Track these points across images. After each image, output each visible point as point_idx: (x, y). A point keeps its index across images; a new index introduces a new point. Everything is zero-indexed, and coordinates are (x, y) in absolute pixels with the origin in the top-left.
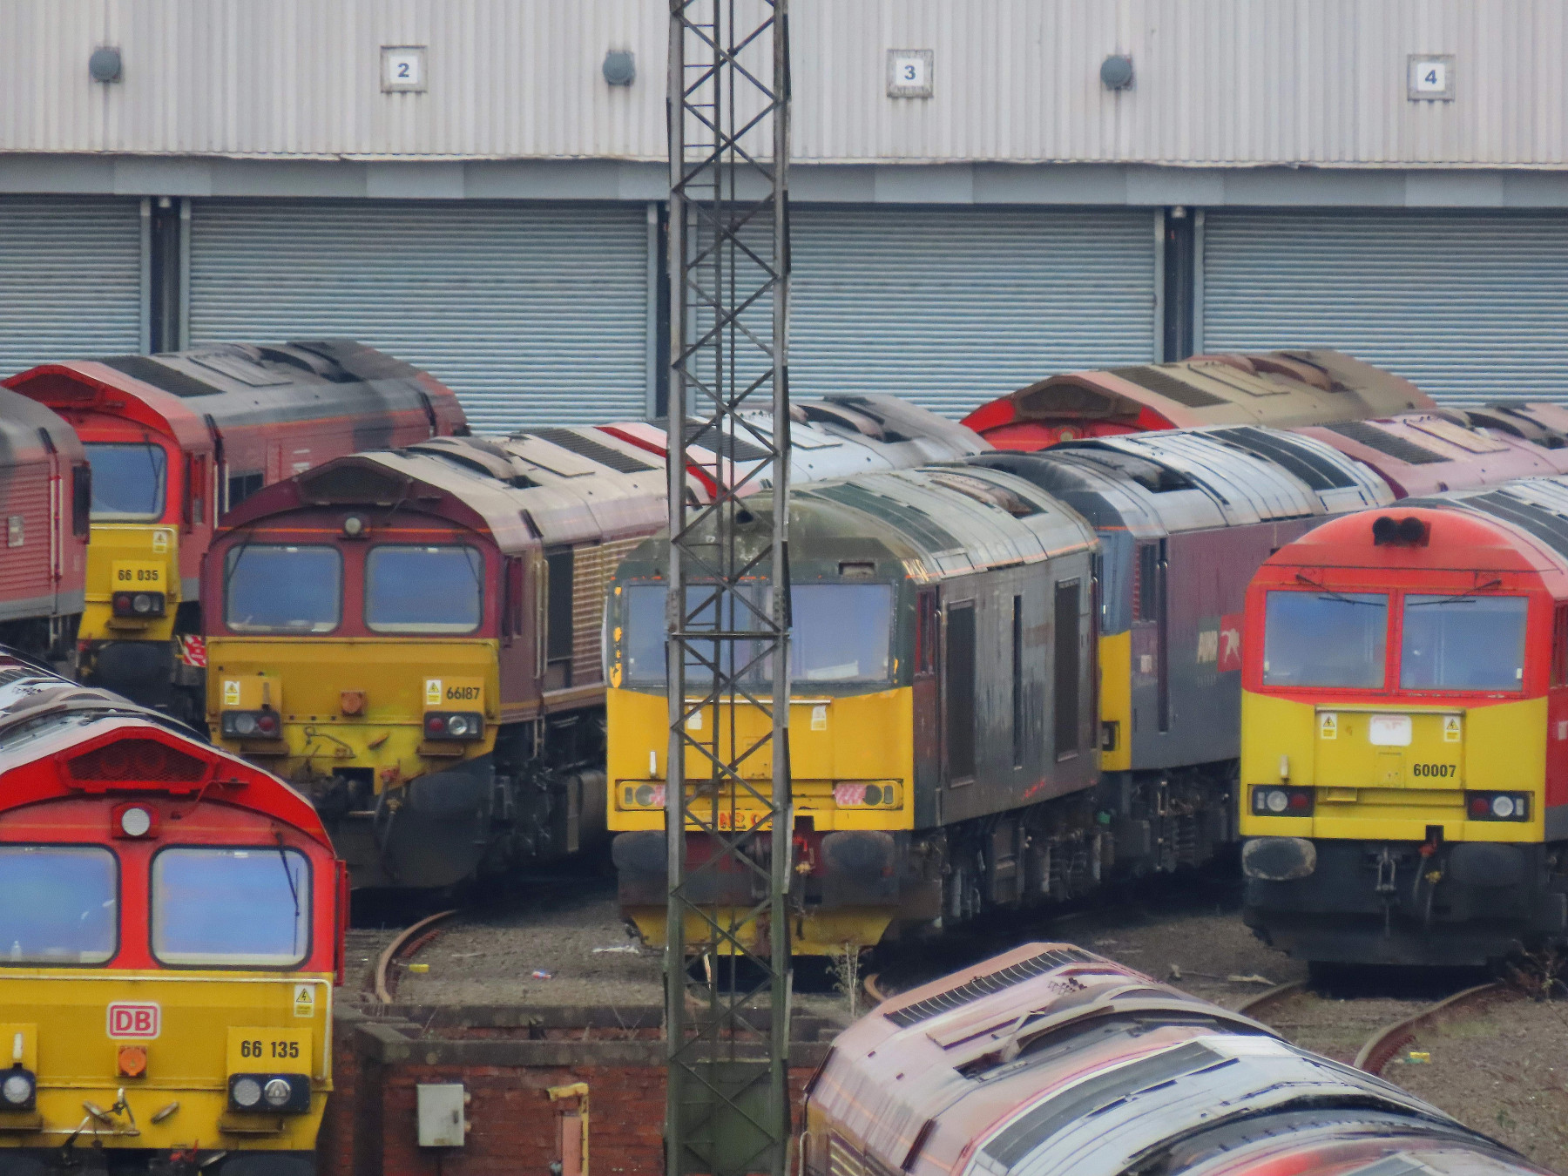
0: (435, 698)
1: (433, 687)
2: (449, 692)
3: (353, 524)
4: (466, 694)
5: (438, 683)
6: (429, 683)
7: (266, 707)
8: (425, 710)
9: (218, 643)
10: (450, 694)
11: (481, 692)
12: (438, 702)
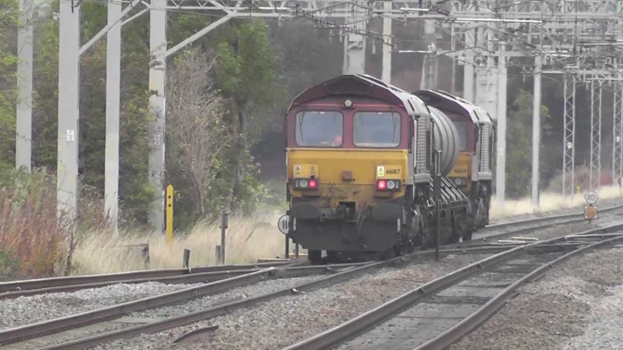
0: (381, 174)
1: (381, 169)
2: (387, 171)
3: (348, 103)
4: (395, 172)
5: (383, 168)
6: (379, 168)
7: (312, 177)
8: (377, 178)
9: (292, 151)
10: (388, 172)
11: (400, 172)
12: (383, 175)
